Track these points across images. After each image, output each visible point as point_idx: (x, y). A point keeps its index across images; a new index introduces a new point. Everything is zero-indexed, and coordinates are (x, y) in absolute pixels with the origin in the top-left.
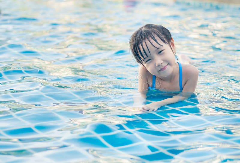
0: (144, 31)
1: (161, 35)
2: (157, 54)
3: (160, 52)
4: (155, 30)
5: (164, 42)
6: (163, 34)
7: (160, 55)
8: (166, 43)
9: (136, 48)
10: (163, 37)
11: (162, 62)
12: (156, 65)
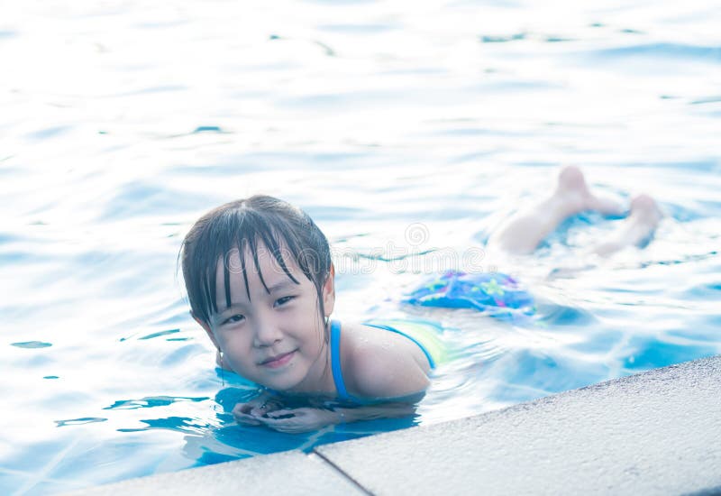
0: (245, 215)
2: (269, 305)
11: (279, 335)
12: (257, 343)
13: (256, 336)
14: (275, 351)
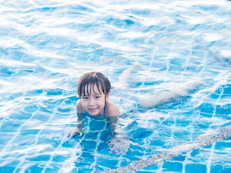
0: (94, 77)
1: (104, 86)
2: (94, 98)
3: (97, 97)
4: (102, 80)
5: (103, 92)
6: (106, 86)
7: (96, 99)
8: (104, 93)
9: (83, 85)
10: (105, 88)
11: (95, 104)
12: (89, 105)
13: (90, 103)
14: (93, 107)
